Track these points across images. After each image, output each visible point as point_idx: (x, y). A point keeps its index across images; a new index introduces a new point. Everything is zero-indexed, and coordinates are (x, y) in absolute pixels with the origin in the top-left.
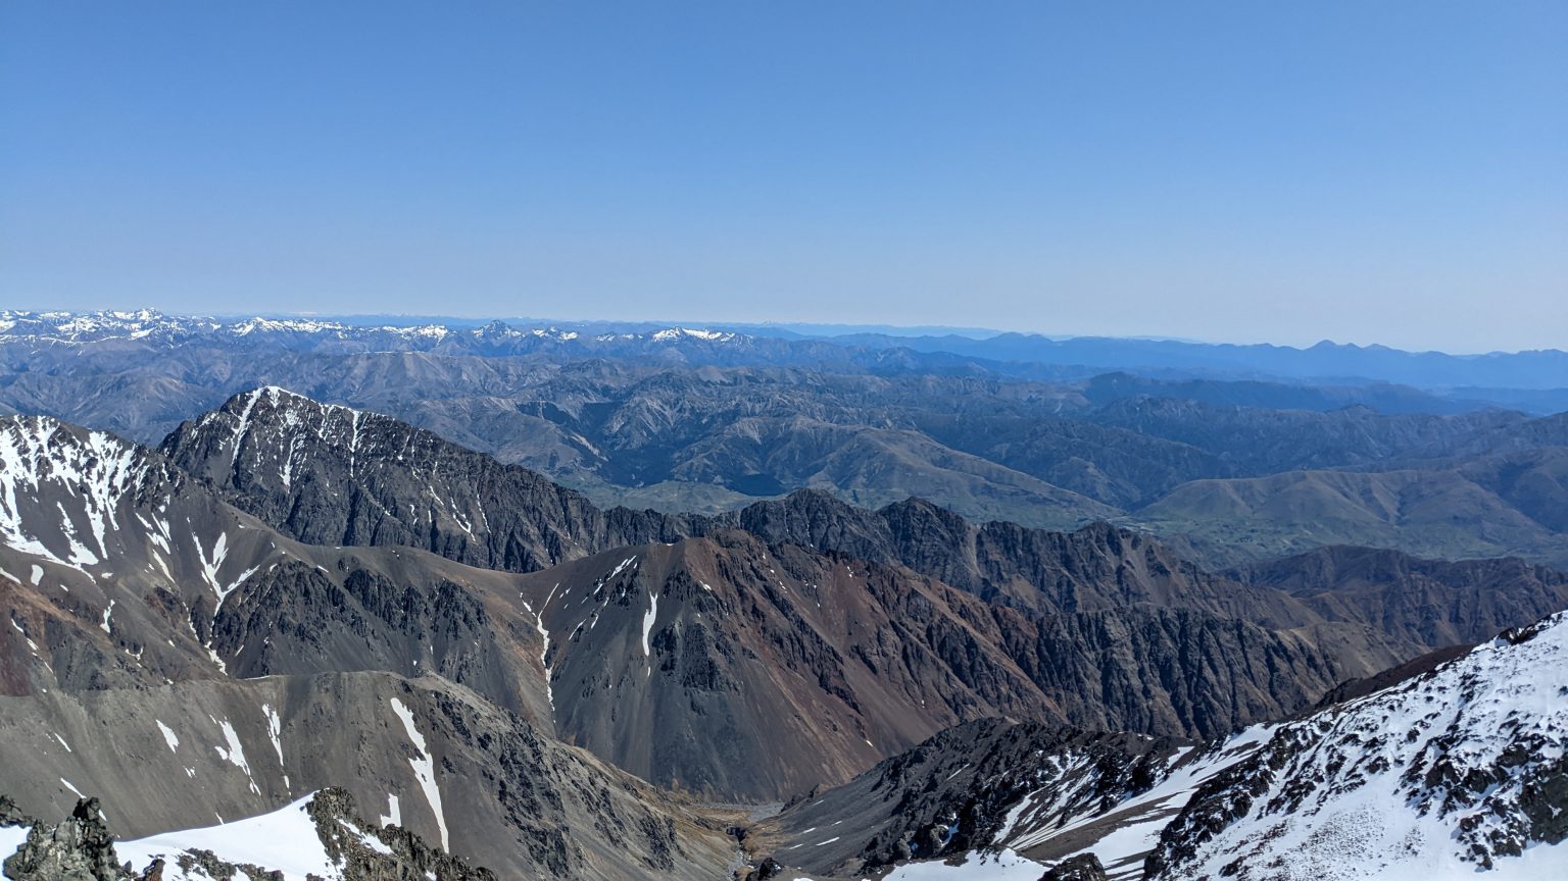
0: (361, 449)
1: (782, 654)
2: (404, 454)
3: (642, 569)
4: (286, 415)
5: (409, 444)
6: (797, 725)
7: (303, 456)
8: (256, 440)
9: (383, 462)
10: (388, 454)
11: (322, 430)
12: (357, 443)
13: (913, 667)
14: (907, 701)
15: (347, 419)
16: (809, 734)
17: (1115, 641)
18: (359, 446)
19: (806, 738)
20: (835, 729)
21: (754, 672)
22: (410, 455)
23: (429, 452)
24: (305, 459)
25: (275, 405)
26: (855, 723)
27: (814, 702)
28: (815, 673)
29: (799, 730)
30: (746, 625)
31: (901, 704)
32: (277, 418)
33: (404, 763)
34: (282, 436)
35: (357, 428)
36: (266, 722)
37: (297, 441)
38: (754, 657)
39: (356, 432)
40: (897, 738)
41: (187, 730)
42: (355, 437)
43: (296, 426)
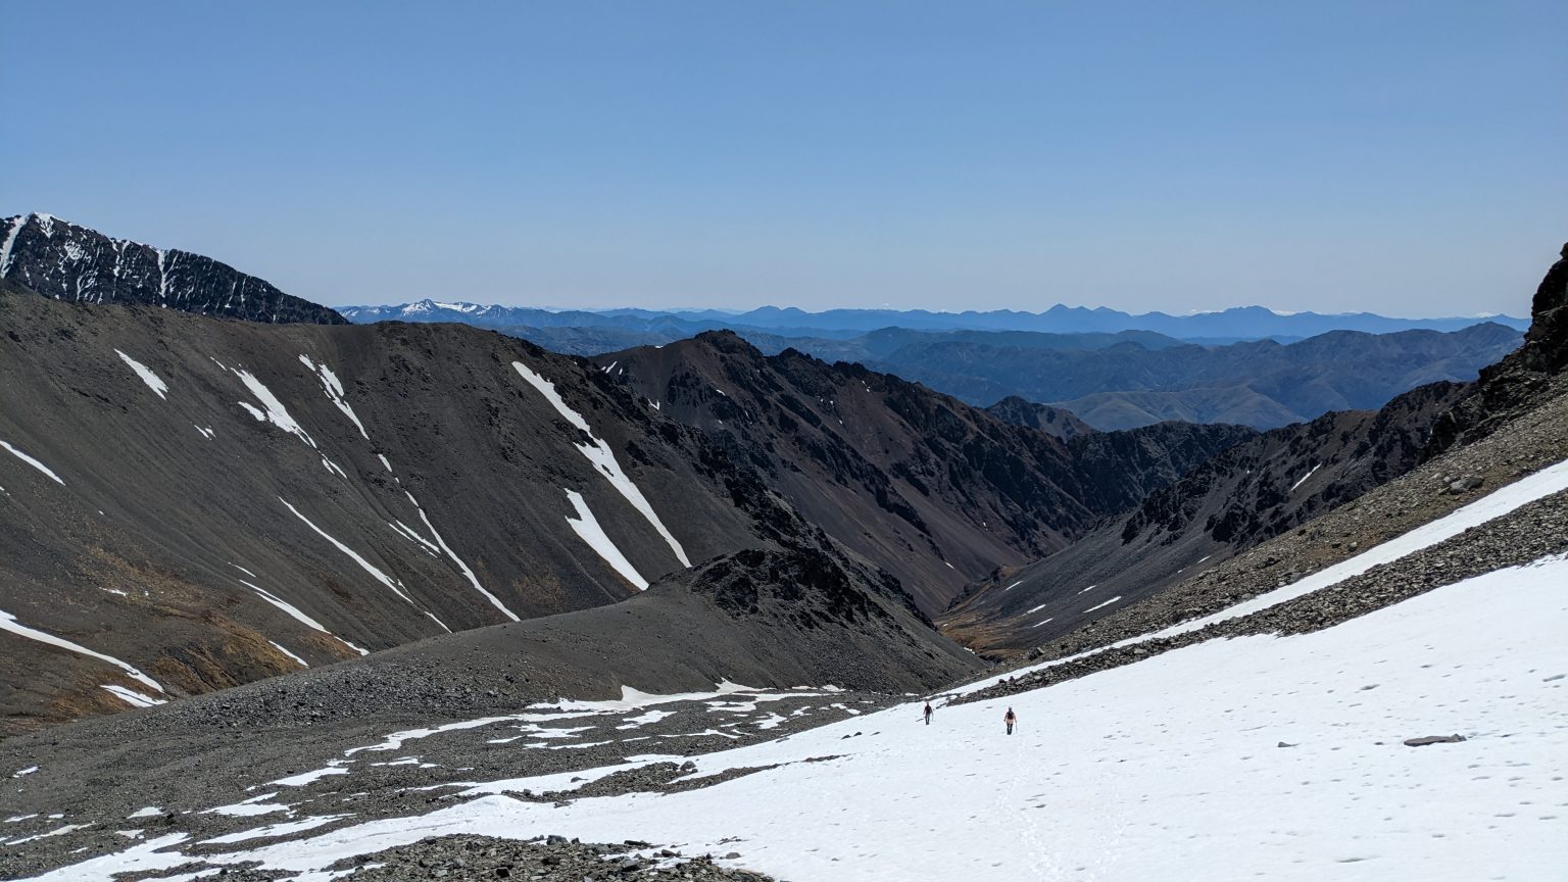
0: (175, 294)
1: (826, 467)
2: (231, 303)
3: (631, 374)
4: (66, 248)
5: (237, 292)
6: (870, 544)
7: (97, 296)
8: (28, 275)
9: (205, 310)
10: (213, 301)
11: (118, 268)
12: (168, 287)
13: (964, 487)
14: (969, 522)
15: (150, 258)
16: (888, 555)
17: (1157, 460)
18: (171, 290)
19: (885, 558)
20: (911, 550)
21: (803, 487)
22: (240, 304)
23: (264, 303)
24: (100, 299)
25: (49, 235)
26: (927, 543)
27: (878, 519)
28: (869, 490)
29: (875, 549)
30: (775, 435)
31: (966, 527)
32: (52, 250)
33: (570, 449)
34: (64, 272)
35: (165, 270)
36: (315, 379)
37: (85, 279)
38: (797, 470)
39: (164, 276)
40: (978, 560)
41: (176, 371)
42: (163, 279)
43: (81, 261)
